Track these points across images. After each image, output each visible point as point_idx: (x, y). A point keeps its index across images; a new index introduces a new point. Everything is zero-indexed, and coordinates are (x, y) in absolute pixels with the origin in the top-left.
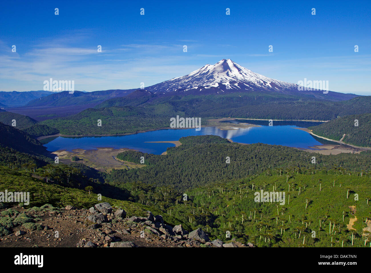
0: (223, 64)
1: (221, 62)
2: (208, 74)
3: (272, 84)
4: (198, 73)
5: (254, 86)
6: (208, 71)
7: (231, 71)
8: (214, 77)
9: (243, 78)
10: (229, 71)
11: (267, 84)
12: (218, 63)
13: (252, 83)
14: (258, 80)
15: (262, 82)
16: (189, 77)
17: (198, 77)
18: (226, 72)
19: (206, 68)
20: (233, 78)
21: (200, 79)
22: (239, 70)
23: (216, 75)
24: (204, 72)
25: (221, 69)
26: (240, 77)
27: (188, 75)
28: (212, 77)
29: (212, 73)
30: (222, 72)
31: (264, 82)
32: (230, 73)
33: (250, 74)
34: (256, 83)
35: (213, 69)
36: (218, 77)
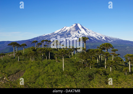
0: (75, 26)
1: (74, 25)
2: (67, 32)
3: (106, 38)
4: (60, 32)
5: (96, 39)
6: (67, 31)
7: (80, 30)
8: (71, 34)
9: (88, 34)
10: (79, 31)
11: (103, 38)
12: (72, 26)
13: (94, 38)
14: (97, 36)
15: (100, 37)
16: (55, 34)
17: (61, 34)
18: (78, 31)
19: (65, 29)
20: (82, 34)
21: (63, 35)
22: (85, 30)
23: (71, 32)
24: (64, 31)
25: (74, 29)
26: (86, 34)
27: (54, 33)
28: (70, 34)
29: (69, 32)
30: (75, 31)
31: (101, 37)
32: (80, 32)
33: (92, 32)
34: (96, 37)
35: (69, 29)
36: (73, 34)
